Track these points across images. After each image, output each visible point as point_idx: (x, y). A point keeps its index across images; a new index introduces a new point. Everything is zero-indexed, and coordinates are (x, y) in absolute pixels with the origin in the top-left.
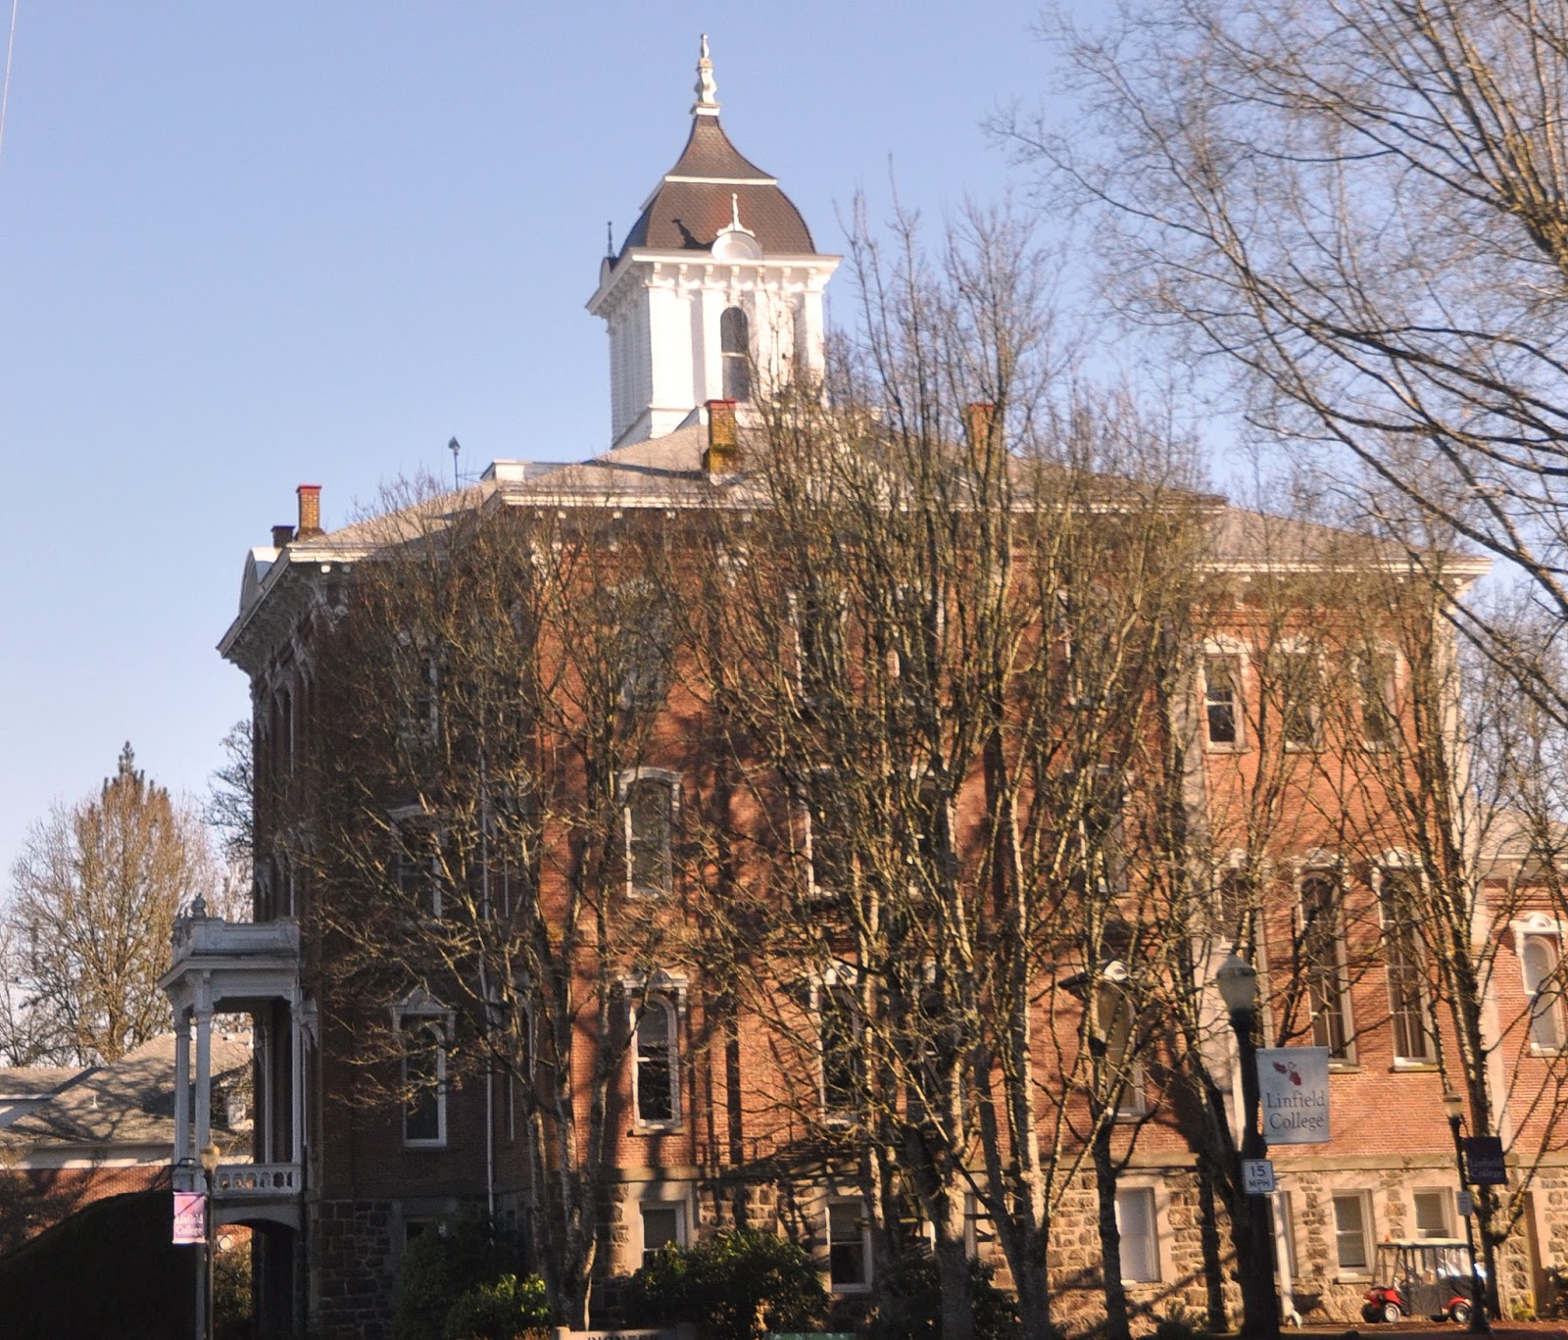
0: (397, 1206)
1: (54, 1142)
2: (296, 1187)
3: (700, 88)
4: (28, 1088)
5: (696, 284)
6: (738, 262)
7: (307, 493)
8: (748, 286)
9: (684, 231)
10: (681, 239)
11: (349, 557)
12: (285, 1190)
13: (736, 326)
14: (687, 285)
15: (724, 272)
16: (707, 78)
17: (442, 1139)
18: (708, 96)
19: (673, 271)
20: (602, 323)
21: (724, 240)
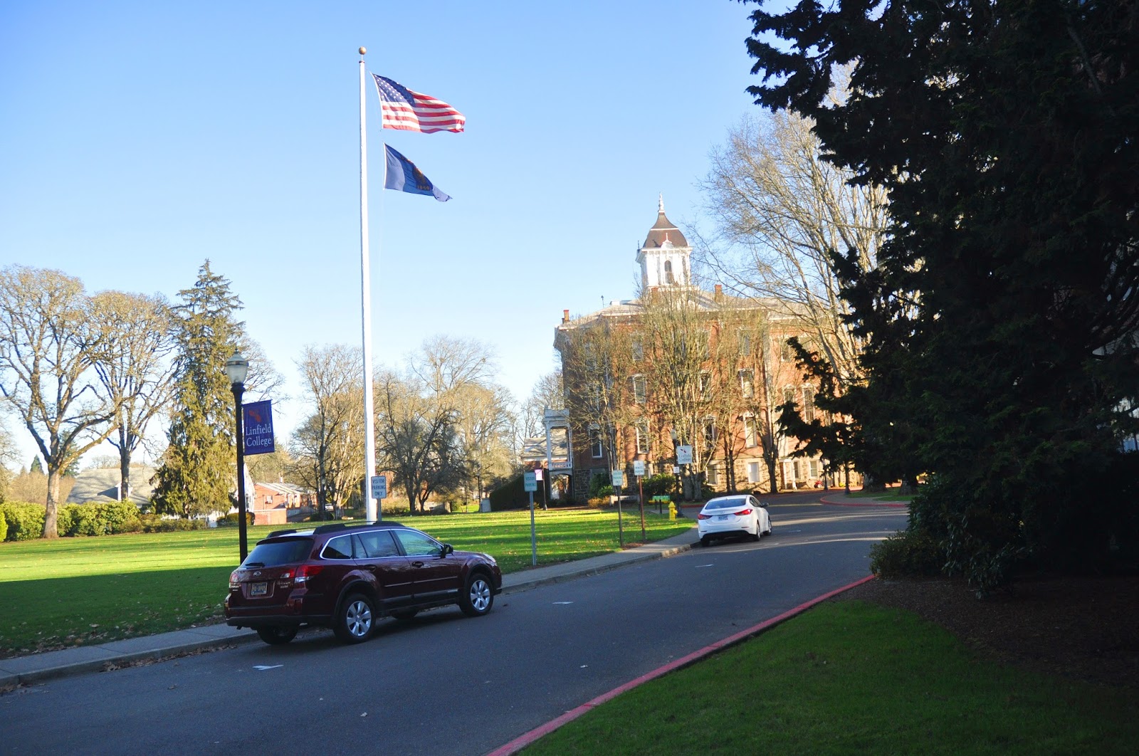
0: (591, 470)
1: (541, 455)
2: (571, 467)
3: (659, 206)
4: (535, 442)
5: (658, 255)
6: (668, 249)
7: (566, 311)
8: (671, 255)
9: (655, 242)
10: (654, 245)
11: (572, 328)
12: (569, 467)
13: (668, 265)
14: (656, 256)
15: (665, 252)
16: (661, 203)
17: (601, 456)
18: (662, 208)
19: (652, 253)
20: (639, 265)
21: (664, 244)
